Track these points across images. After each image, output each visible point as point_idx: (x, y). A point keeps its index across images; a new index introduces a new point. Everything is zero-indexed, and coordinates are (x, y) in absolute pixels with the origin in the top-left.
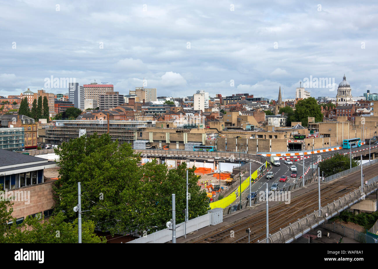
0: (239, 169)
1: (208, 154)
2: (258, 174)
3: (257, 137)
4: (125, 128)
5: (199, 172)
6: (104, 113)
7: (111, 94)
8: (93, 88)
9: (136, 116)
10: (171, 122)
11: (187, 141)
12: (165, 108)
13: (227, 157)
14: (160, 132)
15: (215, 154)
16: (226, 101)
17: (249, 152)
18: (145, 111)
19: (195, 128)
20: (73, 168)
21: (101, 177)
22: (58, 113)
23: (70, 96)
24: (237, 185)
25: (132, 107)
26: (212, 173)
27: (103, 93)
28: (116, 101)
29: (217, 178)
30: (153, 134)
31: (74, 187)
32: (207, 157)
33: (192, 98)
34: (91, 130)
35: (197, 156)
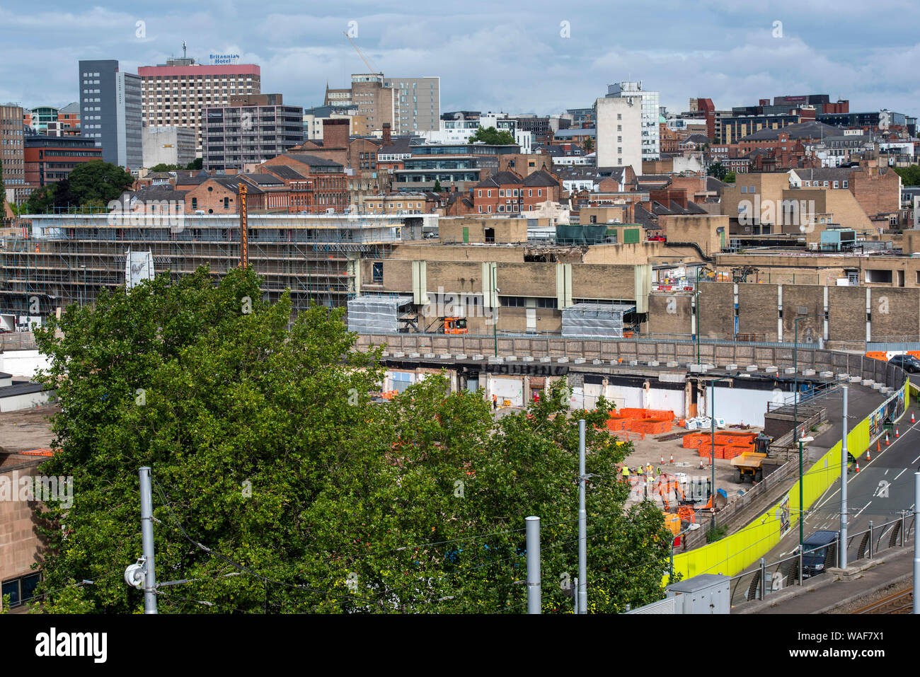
0: (794, 415)
1: (660, 351)
2: (872, 433)
3: (868, 280)
4: (311, 247)
5: (623, 428)
6: (224, 182)
7: (249, 103)
8: (175, 81)
9: (357, 193)
10: (500, 217)
11: (569, 297)
12: (475, 160)
13: (742, 364)
14: (457, 259)
15: (690, 352)
16: (733, 129)
17: (833, 342)
18: (391, 171)
19: (606, 245)
20: (109, 407)
21: (226, 448)
22: (38, 186)
23: (83, 114)
24: (781, 482)
25: (338, 158)
26: (676, 430)
27: (216, 99)
28: (270, 133)
29: (698, 454)
30: (428, 270)
31: (117, 485)
32: (656, 364)
33: (588, 118)
34: (174, 256)
35: (614, 362)
